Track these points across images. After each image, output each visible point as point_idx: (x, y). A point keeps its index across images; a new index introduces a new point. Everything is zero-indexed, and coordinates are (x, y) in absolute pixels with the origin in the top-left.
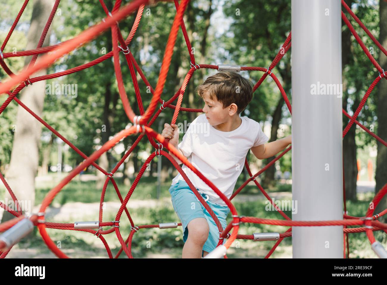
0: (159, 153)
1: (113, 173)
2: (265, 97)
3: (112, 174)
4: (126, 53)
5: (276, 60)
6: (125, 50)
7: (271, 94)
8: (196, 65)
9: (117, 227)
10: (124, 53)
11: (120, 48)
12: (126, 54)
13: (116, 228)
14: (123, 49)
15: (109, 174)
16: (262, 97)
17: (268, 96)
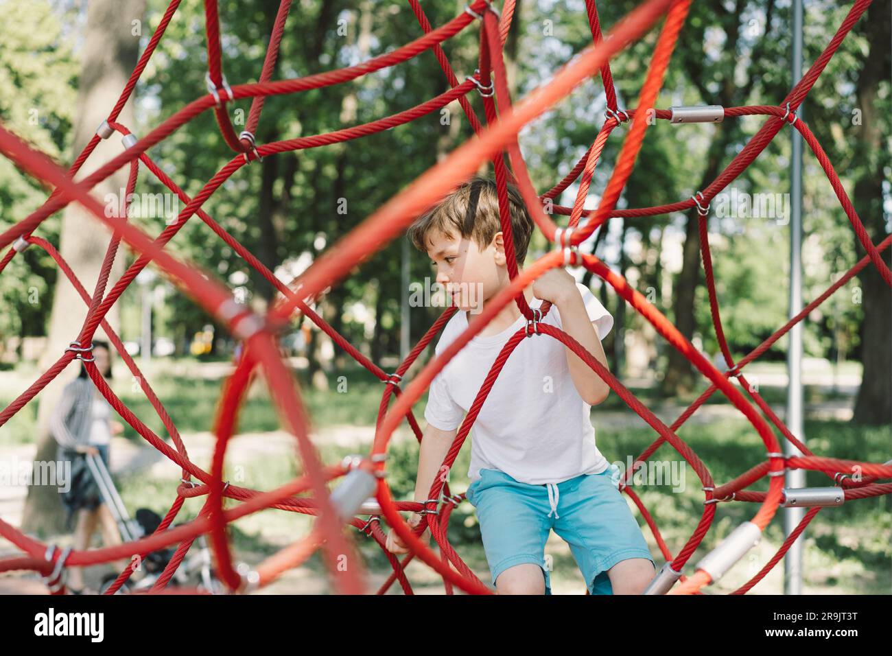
0: (535, 330)
1: (401, 375)
2: (666, 162)
3: (397, 376)
4: (485, 94)
5: (806, 87)
6: (485, 88)
7: (681, 155)
8: (618, 112)
9: (432, 512)
10: (482, 94)
11: (472, 82)
12: (487, 96)
13: (432, 516)
14: (482, 85)
15: (390, 379)
16: (659, 165)
17: (674, 161)
